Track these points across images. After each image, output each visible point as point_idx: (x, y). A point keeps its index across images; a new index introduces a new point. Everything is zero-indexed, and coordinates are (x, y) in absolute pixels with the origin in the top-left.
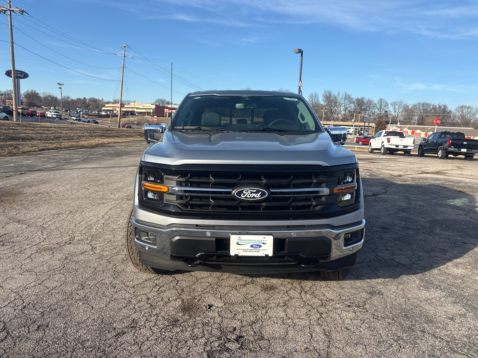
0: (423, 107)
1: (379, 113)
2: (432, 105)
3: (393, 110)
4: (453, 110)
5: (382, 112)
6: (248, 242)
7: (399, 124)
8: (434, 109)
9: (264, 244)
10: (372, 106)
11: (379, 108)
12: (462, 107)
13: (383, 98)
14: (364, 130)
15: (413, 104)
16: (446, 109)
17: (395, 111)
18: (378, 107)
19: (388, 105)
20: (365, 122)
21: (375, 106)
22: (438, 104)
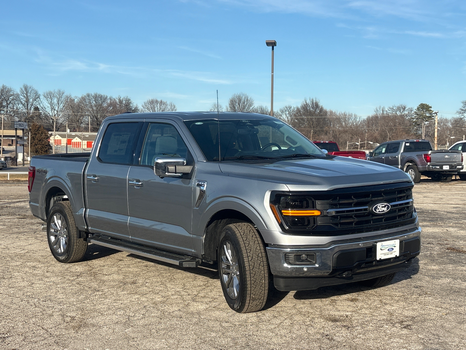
0: (95, 101)
1: (25, 111)
2: (108, 98)
3: (49, 105)
4: (140, 107)
5: (30, 109)
6: (386, 247)
7: (68, 131)
8: (113, 104)
9: (395, 247)
10: (13, 100)
11: (24, 102)
12: (152, 102)
13: (29, 85)
14: (17, 143)
15: (80, 97)
16: (129, 104)
17: (53, 109)
18: (22, 100)
19: (39, 97)
20: (16, 129)
21: (17, 98)
22: (117, 97)
